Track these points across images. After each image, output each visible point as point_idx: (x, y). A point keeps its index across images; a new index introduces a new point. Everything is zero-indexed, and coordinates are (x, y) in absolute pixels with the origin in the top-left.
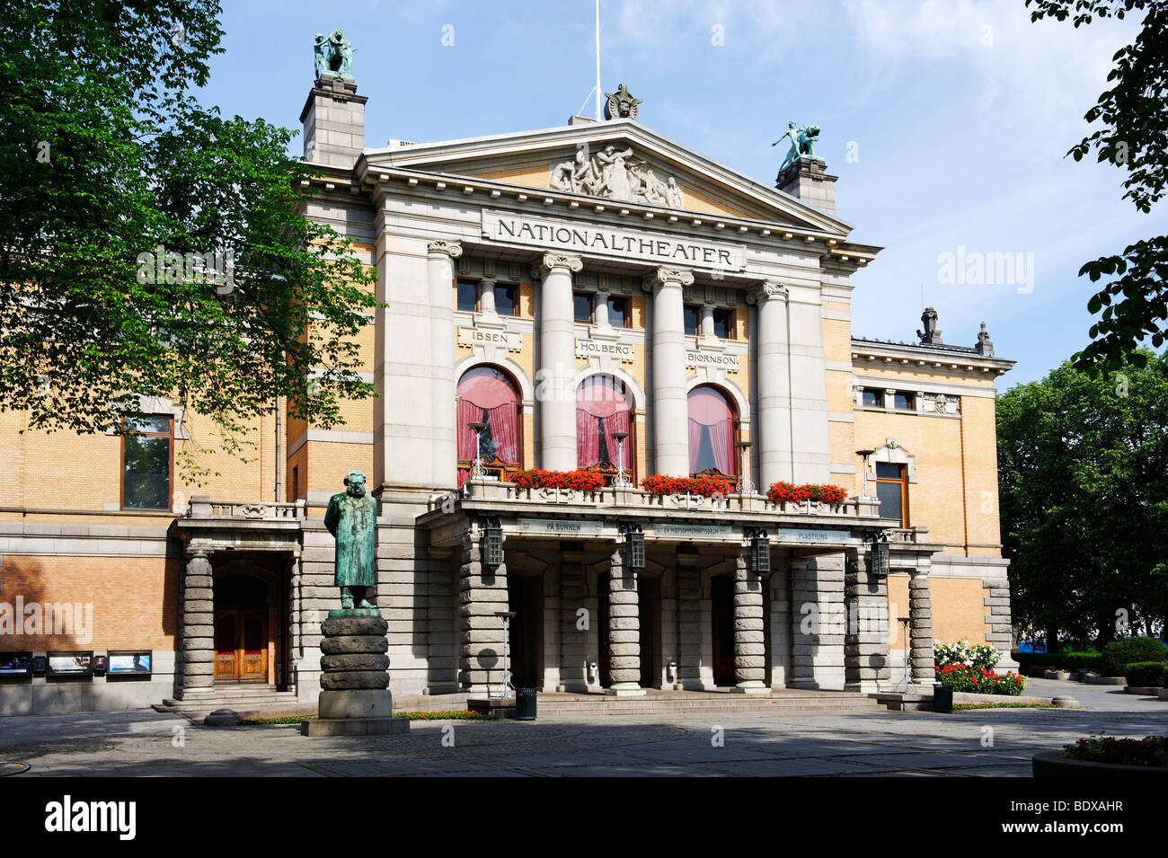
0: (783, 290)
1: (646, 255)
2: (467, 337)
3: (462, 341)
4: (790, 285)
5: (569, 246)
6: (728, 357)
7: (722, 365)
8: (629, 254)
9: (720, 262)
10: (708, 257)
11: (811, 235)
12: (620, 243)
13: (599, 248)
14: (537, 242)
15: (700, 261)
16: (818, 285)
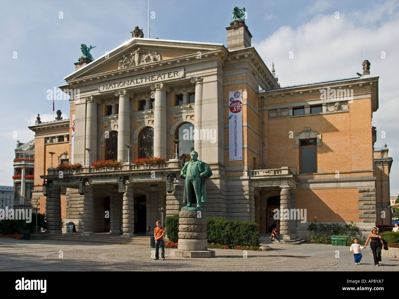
1: (148, 82)
2: (106, 124)
5: (124, 87)
6: (191, 111)
7: (189, 114)
8: (142, 84)
9: (174, 76)
10: (170, 76)
11: (206, 54)
12: (139, 81)
13: (133, 85)
14: (114, 89)
15: (167, 79)
16: (216, 73)
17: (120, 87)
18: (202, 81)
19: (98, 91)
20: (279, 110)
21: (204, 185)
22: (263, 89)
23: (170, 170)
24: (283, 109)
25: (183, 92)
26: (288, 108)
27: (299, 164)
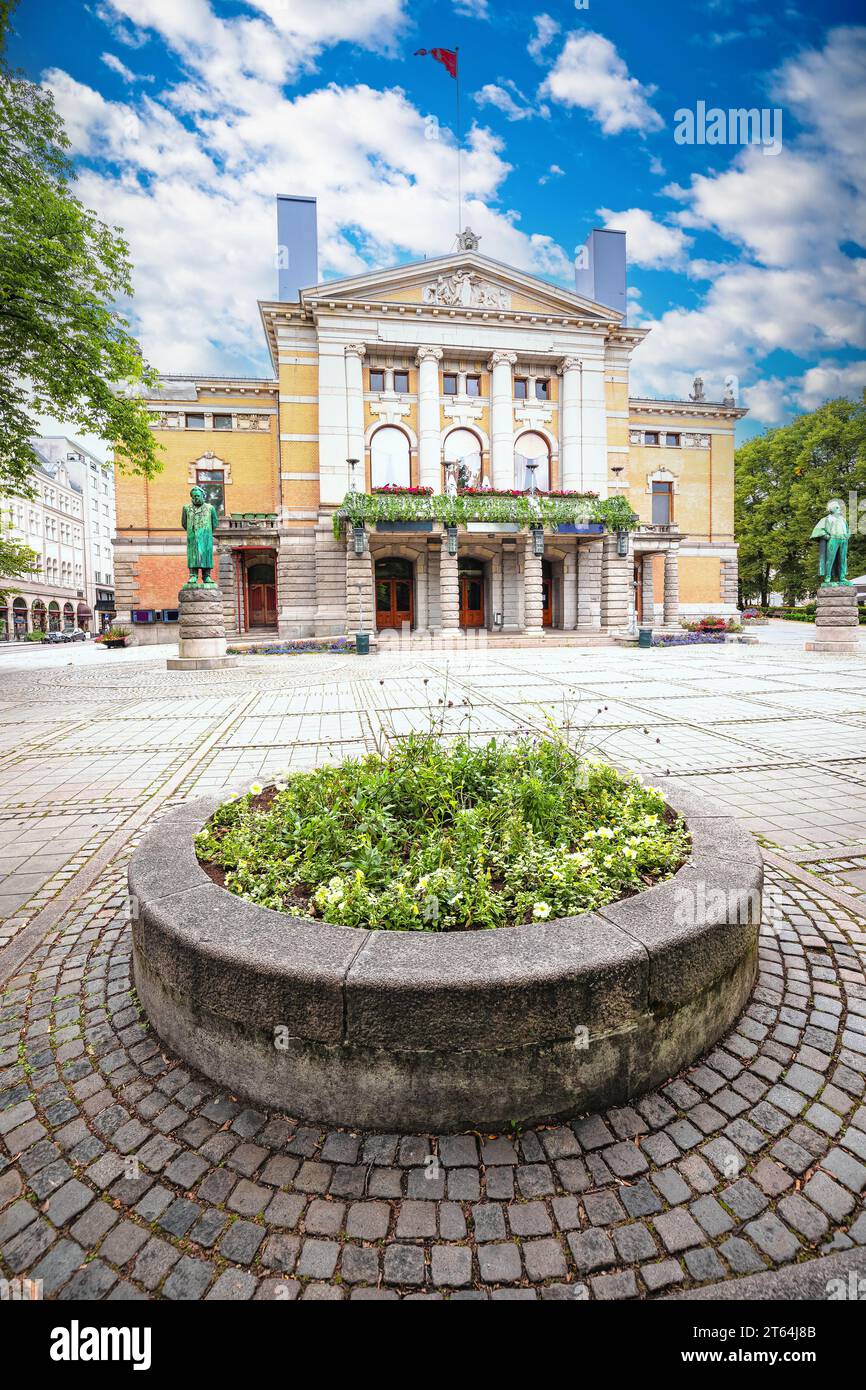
0: (578, 363)
2: (376, 408)
3: (373, 411)
4: (583, 359)
5: (435, 341)
6: (545, 413)
7: (540, 418)
8: (474, 344)
9: (536, 346)
10: (527, 343)
11: (596, 322)
13: (454, 341)
16: (600, 357)
17: (430, 340)
18: (582, 366)
19: (374, 337)
24: (633, 430)
25: (531, 376)
26: (641, 431)
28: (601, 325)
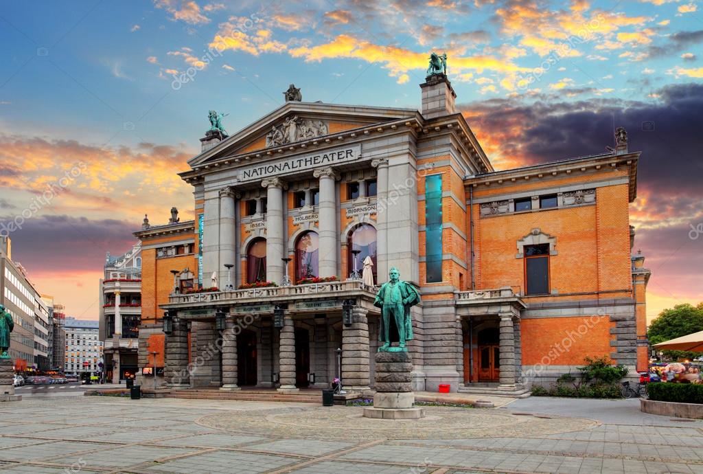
0: (385, 161)
1: (309, 166)
2: (248, 227)
3: (247, 229)
4: (388, 157)
5: (273, 173)
6: (371, 206)
7: (368, 211)
8: (301, 168)
9: (347, 157)
10: (341, 157)
11: (393, 124)
12: (296, 164)
13: (287, 170)
14: (260, 176)
15: (336, 160)
16: (408, 151)
17: (268, 174)
18: (388, 164)
19: (236, 180)
20: (494, 204)
21: (409, 315)
22: (472, 174)
23: (347, 294)
24: (500, 202)
25: (360, 179)
26: (507, 200)
27: (523, 282)
28: (398, 126)
